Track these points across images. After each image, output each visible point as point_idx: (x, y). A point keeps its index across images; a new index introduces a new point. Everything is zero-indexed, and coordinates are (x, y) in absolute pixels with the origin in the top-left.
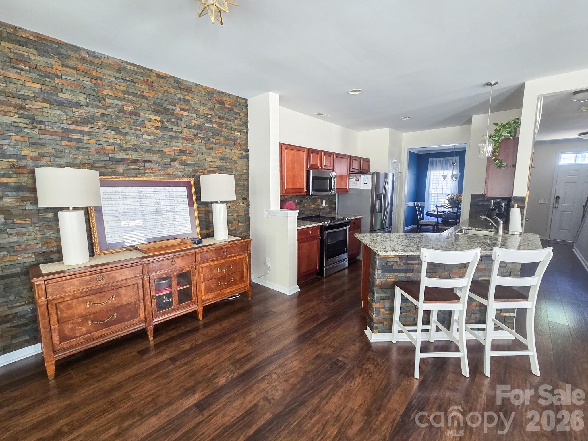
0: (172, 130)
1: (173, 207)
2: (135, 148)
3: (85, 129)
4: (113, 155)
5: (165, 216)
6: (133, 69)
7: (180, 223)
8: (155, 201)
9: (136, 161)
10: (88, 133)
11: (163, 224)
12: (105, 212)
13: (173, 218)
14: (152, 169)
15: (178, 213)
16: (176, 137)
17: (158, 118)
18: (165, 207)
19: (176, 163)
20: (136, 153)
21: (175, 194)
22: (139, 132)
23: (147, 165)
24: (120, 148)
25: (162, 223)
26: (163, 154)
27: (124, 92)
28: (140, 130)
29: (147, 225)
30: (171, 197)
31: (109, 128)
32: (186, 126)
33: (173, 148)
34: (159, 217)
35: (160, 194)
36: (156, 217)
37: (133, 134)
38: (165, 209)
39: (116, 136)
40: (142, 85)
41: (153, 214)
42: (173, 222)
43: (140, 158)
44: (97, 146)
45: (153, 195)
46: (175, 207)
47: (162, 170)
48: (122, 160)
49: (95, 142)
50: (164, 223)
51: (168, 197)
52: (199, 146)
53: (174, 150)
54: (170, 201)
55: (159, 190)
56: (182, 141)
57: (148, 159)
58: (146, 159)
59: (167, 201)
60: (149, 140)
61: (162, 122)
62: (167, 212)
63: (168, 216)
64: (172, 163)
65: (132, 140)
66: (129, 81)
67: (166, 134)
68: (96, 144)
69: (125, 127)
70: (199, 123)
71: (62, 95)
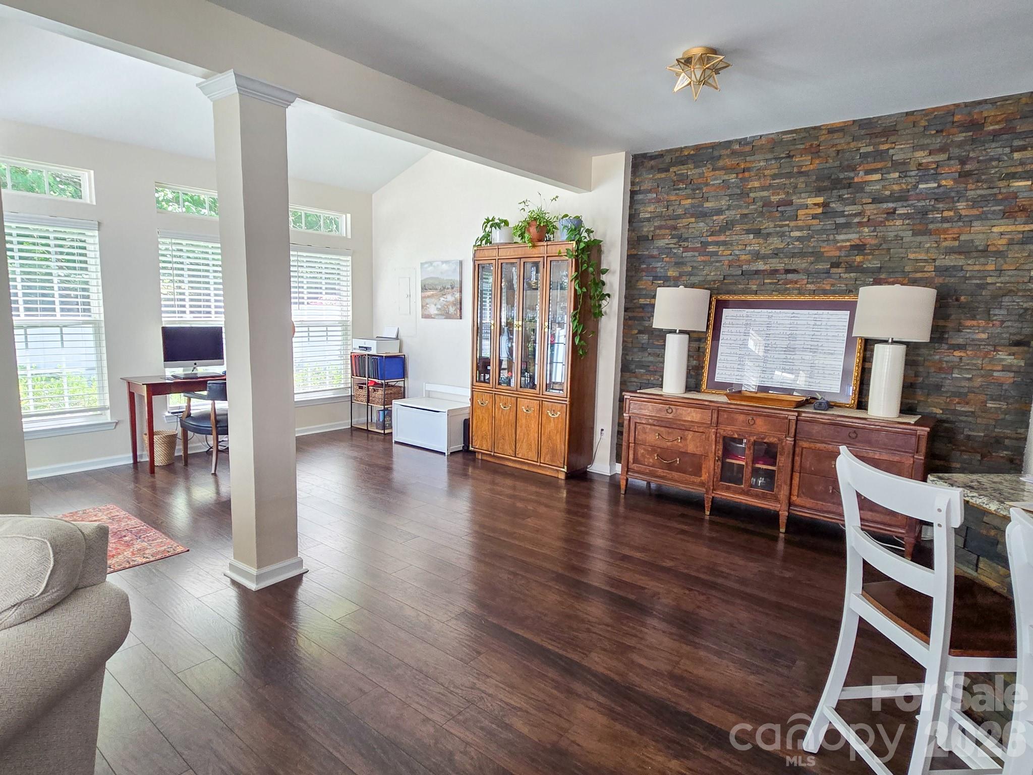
0: (842, 214)
1: (816, 343)
2: (776, 254)
3: (722, 238)
4: (747, 266)
5: (800, 357)
6: (791, 139)
7: (821, 371)
8: (789, 332)
9: (774, 272)
10: (724, 243)
11: (792, 369)
12: (723, 341)
13: (812, 362)
14: (796, 283)
15: (821, 356)
16: (847, 225)
17: (820, 200)
18: (802, 342)
19: (840, 270)
20: (778, 260)
21: (824, 323)
22: (786, 229)
23: (790, 276)
24: (757, 256)
25: (791, 367)
26: (818, 256)
27: (774, 177)
28: (788, 225)
29: (768, 366)
30: (816, 327)
31: (748, 232)
32: (870, 201)
33: (839, 245)
34: (789, 356)
35: (799, 322)
36: (784, 356)
37: (777, 233)
38: (802, 346)
39: (756, 241)
40: (801, 157)
41: (782, 351)
42: (809, 369)
43: (781, 267)
44: (731, 258)
45: (788, 322)
46: (820, 344)
47: (812, 283)
48: (757, 272)
49: (729, 252)
50: (794, 367)
51: (811, 326)
52: (896, 233)
53: (840, 249)
54: (813, 333)
55: (797, 315)
56: (858, 229)
57: (793, 267)
58: (790, 268)
59: (807, 333)
60: (798, 239)
61: (825, 205)
62: (803, 351)
63: (804, 357)
64: (833, 270)
65: (776, 243)
66: (783, 158)
67: (829, 223)
68: (731, 255)
69: (767, 225)
70: (904, 186)
71: (706, 205)
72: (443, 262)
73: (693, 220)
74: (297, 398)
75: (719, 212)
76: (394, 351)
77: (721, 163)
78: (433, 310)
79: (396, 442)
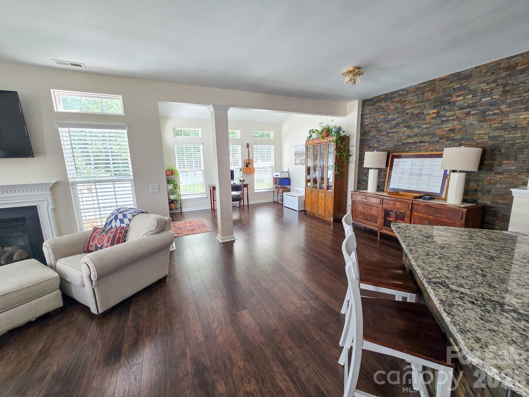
0: (445, 116)
1: (431, 172)
2: (416, 135)
3: (395, 130)
4: (404, 141)
5: (424, 178)
6: (423, 86)
7: (432, 184)
8: (420, 168)
9: (415, 143)
10: (396, 132)
11: (421, 183)
12: (393, 172)
13: (429, 180)
14: (424, 146)
15: (433, 177)
16: (447, 121)
17: (435, 111)
18: (425, 172)
19: (443, 141)
20: (417, 138)
21: (435, 164)
22: (421, 124)
23: (422, 144)
24: (409, 137)
25: (420, 182)
26: (434, 135)
27: (416, 103)
28: (421, 123)
29: (411, 181)
30: (432, 165)
31: (405, 127)
32: (458, 109)
33: (443, 129)
34: (419, 178)
35: (424, 163)
36: (417, 178)
37: (417, 126)
38: (425, 173)
39: (408, 130)
40: (428, 93)
41: (416, 175)
42: (427, 183)
43: (418, 140)
44: (398, 138)
45: (420, 163)
46: (433, 172)
47: (431, 146)
48: (408, 143)
49: (397, 136)
50: (421, 182)
51: (430, 165)
52: (470, 122)
53: (443, 131)
54: (430, 168)
55: (424, 161)
56: (452, 122)
57: (424, 140)
58: (422, 140)
59: (428, 168)
60: (426, 128)
61: (438, 113)
62: (425, 175)
63: (425, 178)
64: (440, 141)
65: (416, 130)
66: (420, 95)
67: (438, 121)
68: (398, 137)
69: (412, 123)
70: (474, 101)
71: (389, 117)
72: (301, 145)
73: (384, 124)
74: (255, 191)
75: (394, 120)
76: (287, 176)
77: (395, 100)
78: (298, 162)
79: (285, 207)
